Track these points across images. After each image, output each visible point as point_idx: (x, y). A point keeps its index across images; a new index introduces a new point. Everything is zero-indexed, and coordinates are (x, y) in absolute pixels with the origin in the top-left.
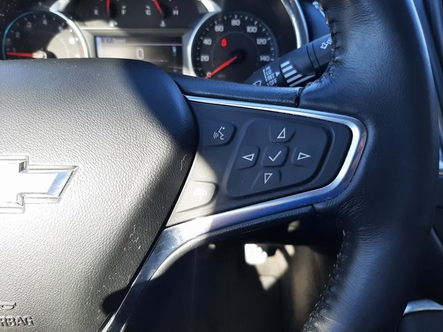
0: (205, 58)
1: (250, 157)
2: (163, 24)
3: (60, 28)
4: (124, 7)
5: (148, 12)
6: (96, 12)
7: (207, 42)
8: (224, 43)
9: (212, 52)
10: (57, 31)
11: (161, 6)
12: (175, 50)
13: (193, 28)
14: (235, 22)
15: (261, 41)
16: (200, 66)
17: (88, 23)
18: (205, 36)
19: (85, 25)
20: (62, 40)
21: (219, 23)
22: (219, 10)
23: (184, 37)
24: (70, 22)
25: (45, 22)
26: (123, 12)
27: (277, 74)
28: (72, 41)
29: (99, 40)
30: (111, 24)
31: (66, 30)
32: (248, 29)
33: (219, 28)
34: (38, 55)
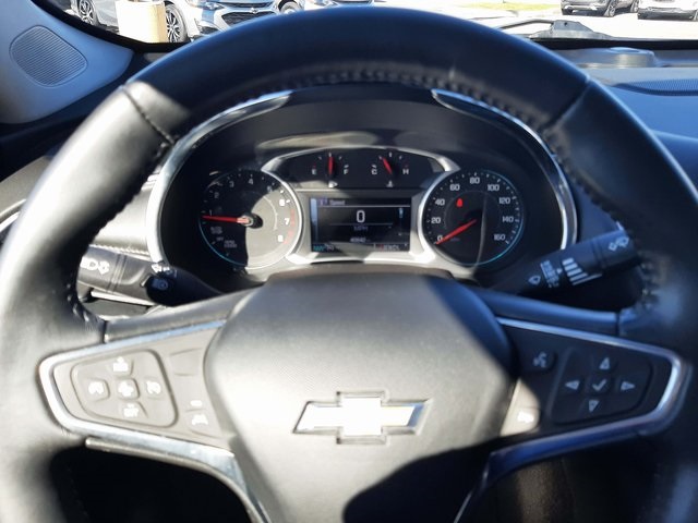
0: (436, 220)
1: (574, 385)
2: (390, 184)
3: (269, 188)
4: (346, 166)
5: (374, 172)
6: (314, 172)
7: (440, 202)
8: (460, 203)
9: (445, 213)
10: (265, 192)
11: (391, 166)
12: (401, 212)
13: (426, 190)
14: (474, 180)
15: (503, 200)
16: (431, 229)
17: (303, 184)
18: (439, 197)
19: (301, 187)
20: (270, 201)
21: (454, 183)
22: (458, 169)
23: (414, 199)
24: (284, 184)
25: (251, 181)
26: (345, 172)
27: (559, 271)
28: (282, 202)
29: (314, 201)
30: (331, 185)
31: (276, 191)
32: (489, 187)
33: (454, 187)
34: (243, 220)
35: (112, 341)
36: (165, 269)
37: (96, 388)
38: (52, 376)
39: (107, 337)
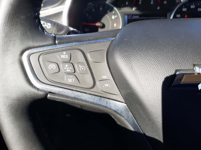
2: (158, 8)
3: (108, 11)
4: (141, 1)
5: (152, 3)
6: (127, 3)
7: (178, 16)
10: (106, 13)
13: (173, 10)
20: (108, 17)
21: (184, 8)
22: (187, 1)
23: (168, 14)
24: (115, 8)
25: (101, 9)
26: (140, 3)
28: (113, 17)
29: (126, 17)
30: (134, 9)
31: (111, 13)
32: (199, 10)
33: (184, 10)
34: (98, 24)
35: (59, 43)
36: (75, 30)
37: (53, 67)
38: (29, 60)
39: (57, 42)
